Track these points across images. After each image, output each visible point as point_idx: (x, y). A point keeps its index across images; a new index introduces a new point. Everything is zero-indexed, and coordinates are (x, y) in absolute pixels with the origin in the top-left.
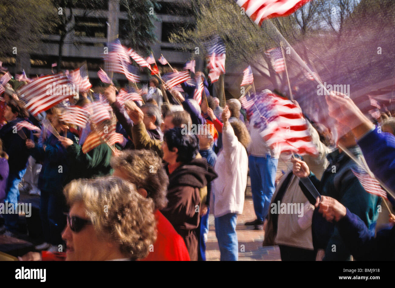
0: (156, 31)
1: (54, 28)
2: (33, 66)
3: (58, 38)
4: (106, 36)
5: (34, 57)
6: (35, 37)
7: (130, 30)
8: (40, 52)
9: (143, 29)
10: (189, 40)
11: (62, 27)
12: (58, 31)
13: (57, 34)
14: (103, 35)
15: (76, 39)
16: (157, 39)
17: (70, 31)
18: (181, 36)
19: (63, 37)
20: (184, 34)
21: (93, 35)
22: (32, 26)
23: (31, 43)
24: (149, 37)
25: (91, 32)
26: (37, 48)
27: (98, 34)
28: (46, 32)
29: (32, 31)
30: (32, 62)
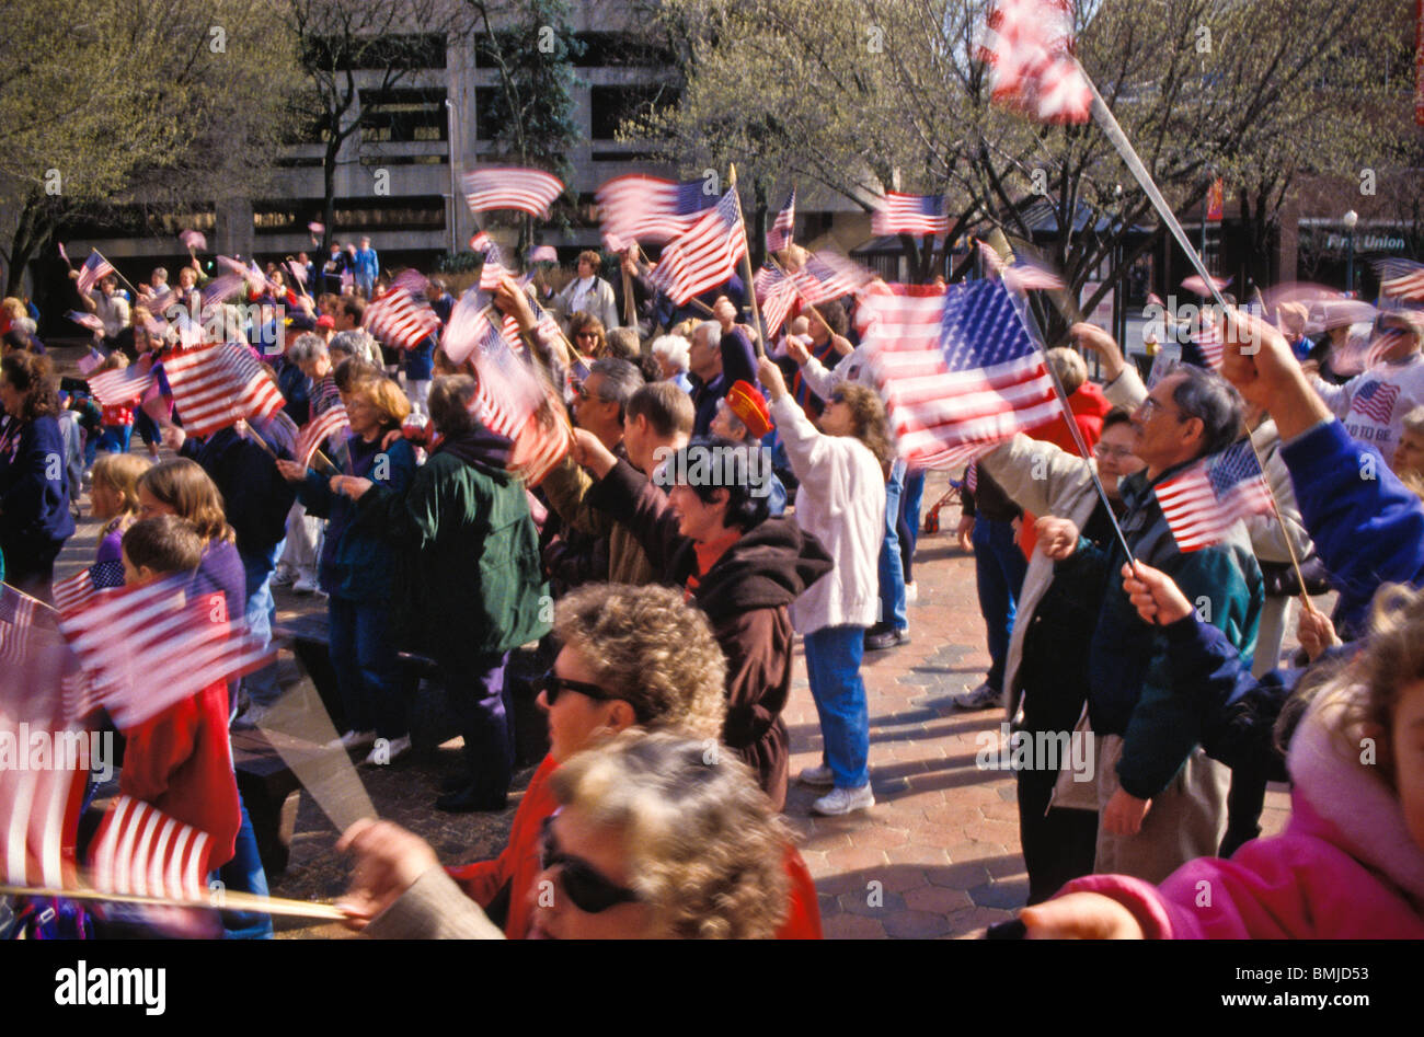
0: (576, 111)
1: (307, 127)
2: (261, 231)
3: (320, 152)
4: (444, 137)
5: (262, 207)
6: (259, 155)
7: (509, 116)
8: (277, 194)
9: (543, 110)
10: (669, 134)
11: (329, 121)
12: (319, 133)
13: (319, 141)
14: (435, 133)
15: (366, 150)
16: (579, 133)
17: (348, 133)
18: (645, 123)
19: (333, 149)
20: (654, 119)
21: (409, 137)
22: (254, 128)
23: (252, 172)
24: (558, 131)
25: (405, 129)
26: (268, 184)
27: (423, 131)
28: (290, 140)
29: (253, 141)
30: (258, 218)
